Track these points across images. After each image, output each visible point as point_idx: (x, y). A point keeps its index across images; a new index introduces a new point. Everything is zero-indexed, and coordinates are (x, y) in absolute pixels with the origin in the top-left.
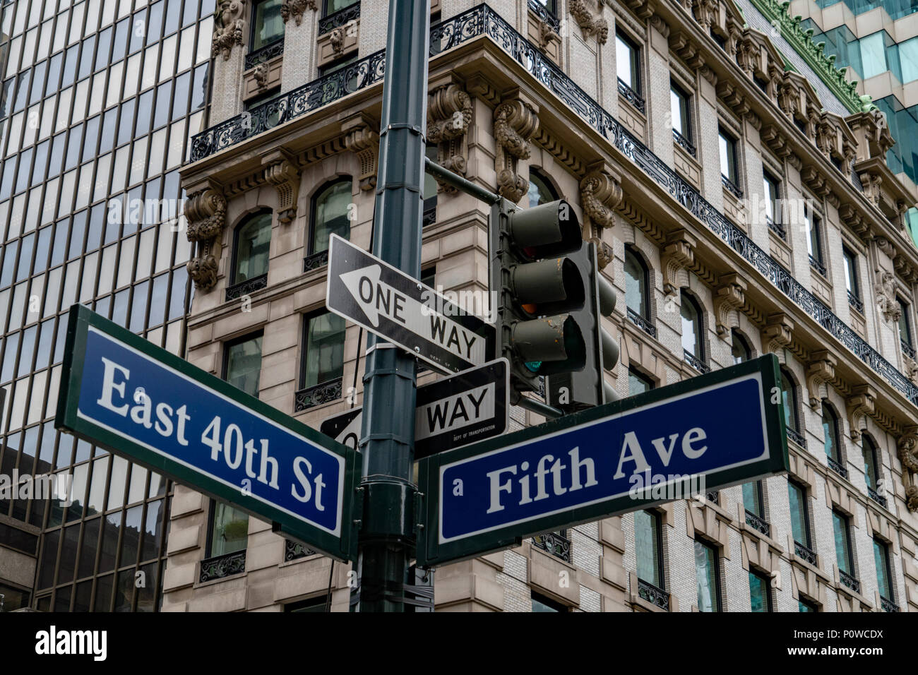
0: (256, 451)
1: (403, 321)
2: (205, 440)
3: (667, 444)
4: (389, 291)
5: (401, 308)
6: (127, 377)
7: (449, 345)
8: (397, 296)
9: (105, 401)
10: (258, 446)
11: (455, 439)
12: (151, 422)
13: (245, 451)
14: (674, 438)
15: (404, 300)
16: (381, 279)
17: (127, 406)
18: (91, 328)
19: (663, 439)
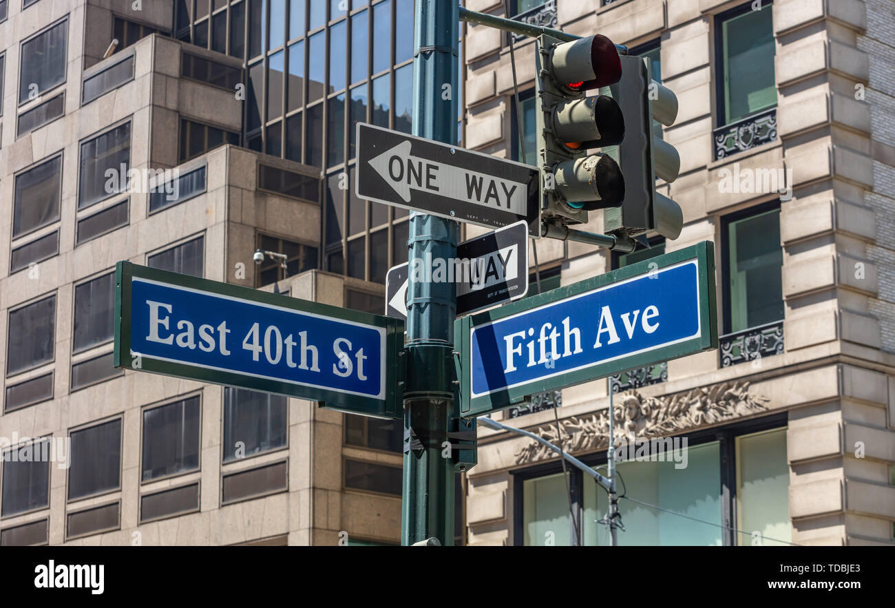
0: (295, 344)
1: (437, 189)
2: (246, 346)
3: (631, 318)
4: (420, 164)
5: (434, 177)
6: (170, 311)
7: (486, 201)
8: (429, 166)
9: (153, 336)
10: (297, 339)
11: (489, 296)
12: (195, 343)
13: (284, 346)
14: (636, 313)
15: (437, 168)
16: (411, 154)
17: (172, 336)
18: (134, 279)
19: (628, 314)
